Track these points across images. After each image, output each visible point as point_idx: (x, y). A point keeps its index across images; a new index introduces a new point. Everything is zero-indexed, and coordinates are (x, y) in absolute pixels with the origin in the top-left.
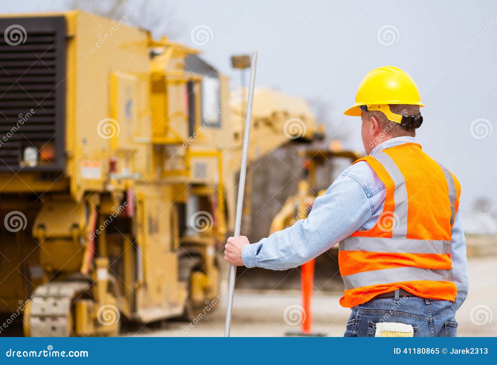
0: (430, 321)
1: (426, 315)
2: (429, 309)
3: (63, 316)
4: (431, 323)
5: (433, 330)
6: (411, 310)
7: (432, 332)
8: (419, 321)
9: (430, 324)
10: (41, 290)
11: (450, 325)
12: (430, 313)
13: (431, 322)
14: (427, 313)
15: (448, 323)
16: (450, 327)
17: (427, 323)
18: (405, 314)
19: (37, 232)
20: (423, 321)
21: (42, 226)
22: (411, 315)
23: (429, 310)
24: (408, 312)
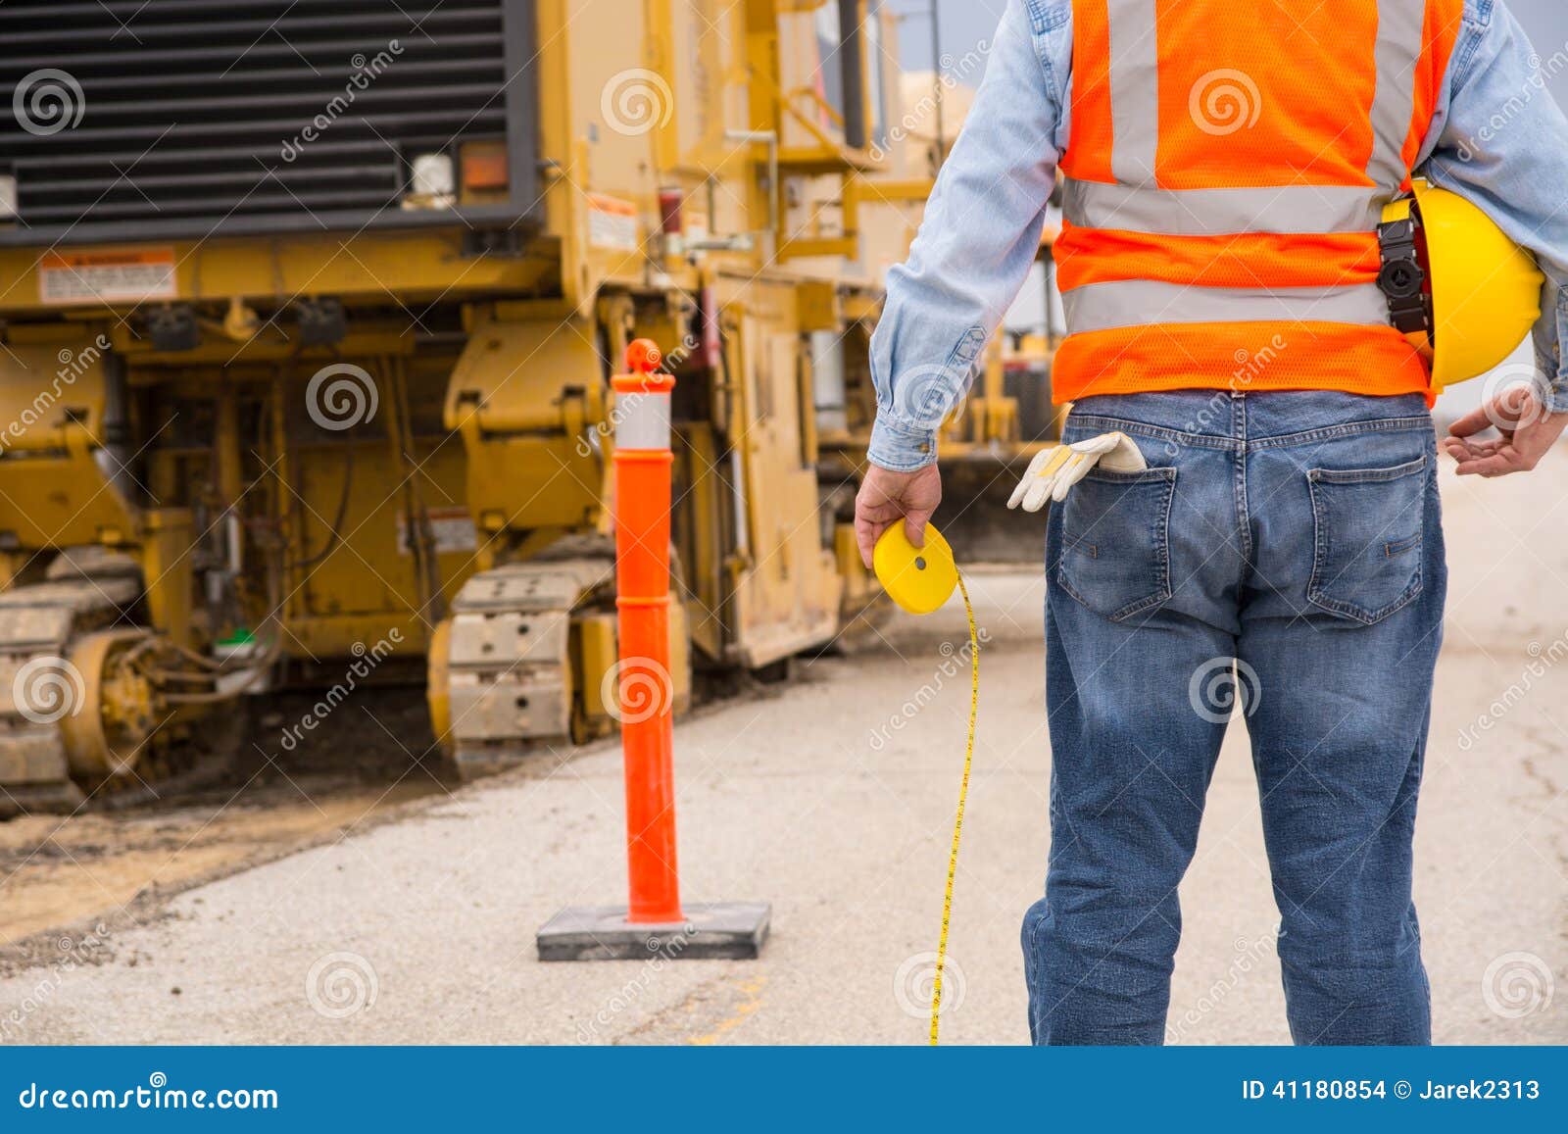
0: (1235, 451)
1: (1224, 434)
2: (1239, 413)
3: (549, 663)
4: (1240, 461)
5: (1241, 483)
6: (1164, 416)
7: (1239, 487)
8: (1190, 452)
9: (1239, 463)
10: (477, 590)
11: (1330, 481)
12: (1240, 428)
13: (1239, 455)
14: (1228, 426)
15: (1319, 475)
16: (1333, 485)
17: (1221, 459)
18: (1143, 427)
19: (458, 417)
20: (1205, 450)
21: (471, 398)
22: (1159, 432)
23: (1240, 417)
24: (1153, 421)
